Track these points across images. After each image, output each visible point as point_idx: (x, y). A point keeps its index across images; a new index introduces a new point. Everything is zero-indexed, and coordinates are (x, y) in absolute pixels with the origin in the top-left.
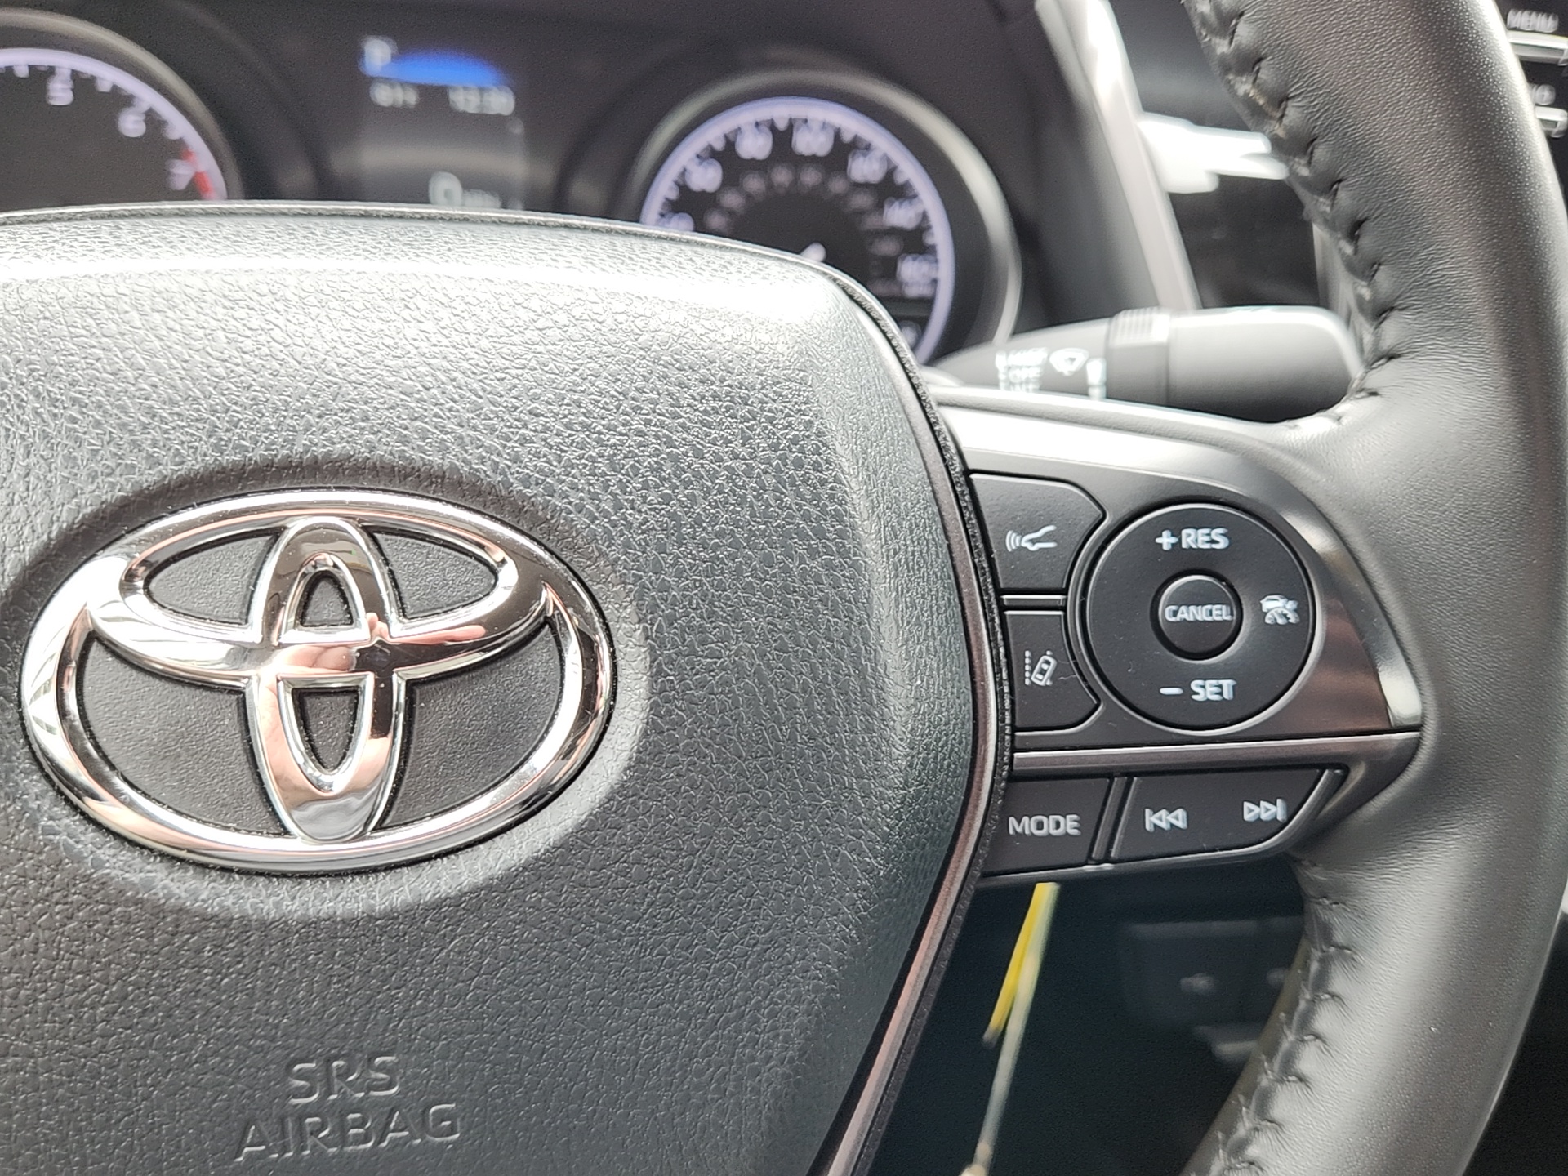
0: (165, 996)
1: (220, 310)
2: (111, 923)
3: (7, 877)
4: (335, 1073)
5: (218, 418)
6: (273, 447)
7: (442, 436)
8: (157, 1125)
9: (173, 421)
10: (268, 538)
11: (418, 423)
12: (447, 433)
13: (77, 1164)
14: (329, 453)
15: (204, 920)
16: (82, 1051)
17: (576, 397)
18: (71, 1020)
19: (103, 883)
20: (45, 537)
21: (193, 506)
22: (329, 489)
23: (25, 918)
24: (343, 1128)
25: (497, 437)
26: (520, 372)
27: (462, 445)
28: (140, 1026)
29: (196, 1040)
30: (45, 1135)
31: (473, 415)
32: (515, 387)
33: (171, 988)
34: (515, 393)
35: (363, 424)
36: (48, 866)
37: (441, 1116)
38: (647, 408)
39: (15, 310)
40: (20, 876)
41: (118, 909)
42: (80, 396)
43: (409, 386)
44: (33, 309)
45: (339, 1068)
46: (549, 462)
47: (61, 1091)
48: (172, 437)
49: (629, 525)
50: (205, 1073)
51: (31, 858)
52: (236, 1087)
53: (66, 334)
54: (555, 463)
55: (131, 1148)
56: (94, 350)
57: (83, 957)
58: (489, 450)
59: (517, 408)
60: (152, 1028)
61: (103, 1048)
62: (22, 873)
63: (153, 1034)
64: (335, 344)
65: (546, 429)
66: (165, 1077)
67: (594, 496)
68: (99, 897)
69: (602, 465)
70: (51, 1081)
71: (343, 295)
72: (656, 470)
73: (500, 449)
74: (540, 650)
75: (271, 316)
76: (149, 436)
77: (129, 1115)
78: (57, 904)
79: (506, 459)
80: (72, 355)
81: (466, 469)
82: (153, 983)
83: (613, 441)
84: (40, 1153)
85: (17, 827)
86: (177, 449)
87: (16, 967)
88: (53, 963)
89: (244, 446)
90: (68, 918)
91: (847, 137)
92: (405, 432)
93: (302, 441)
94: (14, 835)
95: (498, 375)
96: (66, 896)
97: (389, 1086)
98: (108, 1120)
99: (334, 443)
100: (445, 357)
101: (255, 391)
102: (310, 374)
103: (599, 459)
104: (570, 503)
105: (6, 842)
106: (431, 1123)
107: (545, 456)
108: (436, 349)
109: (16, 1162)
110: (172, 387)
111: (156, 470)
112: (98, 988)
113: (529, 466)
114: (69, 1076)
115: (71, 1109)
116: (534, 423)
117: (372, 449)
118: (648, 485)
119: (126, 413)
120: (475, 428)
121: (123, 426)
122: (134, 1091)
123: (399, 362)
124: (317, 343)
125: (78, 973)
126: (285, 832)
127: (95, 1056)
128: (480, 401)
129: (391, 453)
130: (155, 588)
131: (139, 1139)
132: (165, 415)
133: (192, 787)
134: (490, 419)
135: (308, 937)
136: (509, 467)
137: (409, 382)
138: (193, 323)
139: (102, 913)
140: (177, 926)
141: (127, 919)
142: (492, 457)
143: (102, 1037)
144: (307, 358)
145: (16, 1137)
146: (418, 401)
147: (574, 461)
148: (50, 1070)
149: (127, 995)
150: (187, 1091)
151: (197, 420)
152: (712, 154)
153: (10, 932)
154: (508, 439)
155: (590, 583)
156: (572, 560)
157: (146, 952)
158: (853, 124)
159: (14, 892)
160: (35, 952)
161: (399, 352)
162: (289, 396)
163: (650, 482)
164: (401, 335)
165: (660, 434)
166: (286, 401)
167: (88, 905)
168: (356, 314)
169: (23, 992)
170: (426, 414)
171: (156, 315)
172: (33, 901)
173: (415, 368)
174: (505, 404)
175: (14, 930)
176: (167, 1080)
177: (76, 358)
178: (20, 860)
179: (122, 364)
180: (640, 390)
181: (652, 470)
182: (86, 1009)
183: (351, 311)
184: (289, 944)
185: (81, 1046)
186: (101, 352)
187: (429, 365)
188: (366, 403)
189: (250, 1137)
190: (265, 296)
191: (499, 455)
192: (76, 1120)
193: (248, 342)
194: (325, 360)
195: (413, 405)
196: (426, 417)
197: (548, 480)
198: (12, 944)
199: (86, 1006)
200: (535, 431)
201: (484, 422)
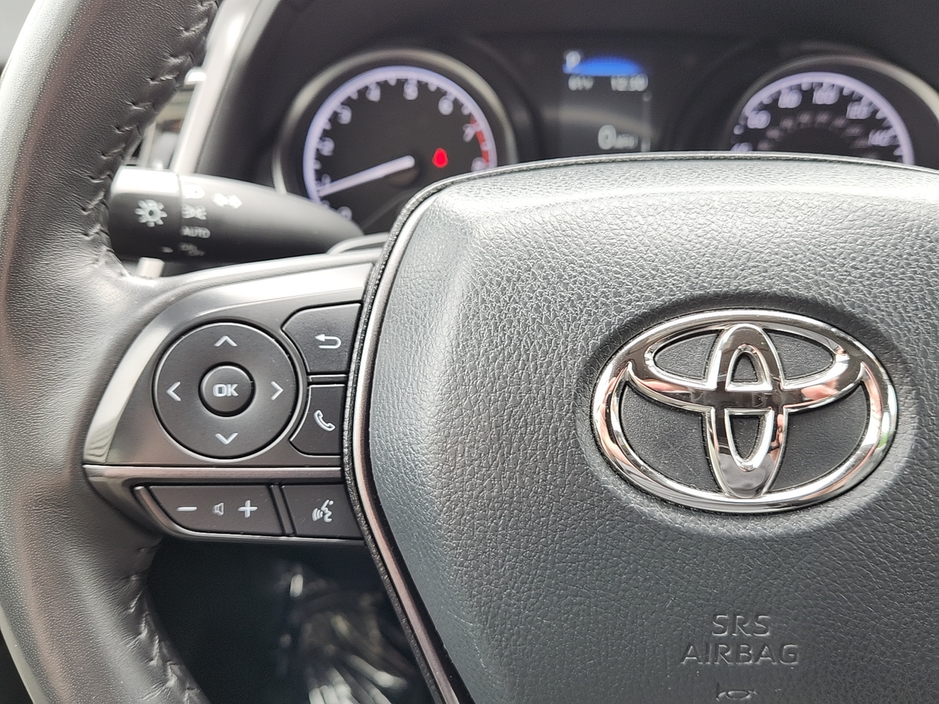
0: (656, 573)
1: (681, 214)
2: (633, 532)
3: (585, 505)
4: (737, 621)
5: (690, 271)
6: (720, 287)
7: (806, 280)
8: (645, 640)
9: (668, 273)
10: (714, 335)
11: (793, 274)
12: (809, 279)
13: (603, 655)
14: (747, 291)
15: (680, 534)
16: (613, 597)
17: (875, 258)
18: (609, 580)
19: (631, 511)
20: (607, 333)
21: (677, 317)
22: (746, 309)
23: (592, 526)
24: (737, 652)
25: (836, 281)
26: (843, 245)
27: (818, 285)
28: (642, 587)
29: (669, 598)
30: (590, 639)
31: (821, 269)
32: (842, 253)
33: (659, 569)
34: (842, 256)
35: (764, 274)
36: (605, 501)
37: (790, 651)
38: (914, 264)
39: (581, 216)
40: (591, 505)
41: (637, 526)
42: (619, 260)
43: (786, 253)
44: (590, 216)
45: (740, 619)
46: (864, 295)
47: (600, 617)
48: (668, 281)
49: (909, 331)
50: (672, 615)
51: (597, 496)
52: (686, 624)
53: (608, 228)
54: (868, 296)
55: (631, 650)
56: (622, 237)
57: (618, 549)
58: (832, 288)
59: (845, 265)
60: (648, 588)
61: (623, 597)
62: (592, 503)
63: (648, 592)
64: (744, 231)
65: (861, 276)
66: (652, 615)
67: (890, 314)
68: (628, 518)
69: (893, 297)
70: (597, 611)
71: (743, 204)
72: (922, 299)
73: (838, 288)
74: (857, 399)
75: (709, 217)
76: (657, 281)
77: (631, 633)
78: (608, 520)
79: (841, 293)
80: (612, 239)
81: (820, 298)
82: (650, 565)
83: (897, 283)
84: (586, 648)
85: (591, 480)
86: (671, 288)
87: (585, 551)
88: (603, 551)
89: (704, 286)
90: (613, 528)
91: (846, 92)
92: (787, 279)
93: (735, 283)
94: (590, 484)
95: (833, 247)
96: (612, 517)
97: (765, 632)
98: (621, 634)
99: (750, 285)
100: (803, 237)
101: (707, 257)
102: (734, 248)
103: (891, 293)
104: (877, 318)
105: (586, 487)
106: (784, 654)
107: (862, 291)
108: (797, 233)
109: (574, 652)
110: (665, 255)
111: (662, 298)
112: (624, 565)
113: (855, 297)
114: (605, 610)
115: (604, 627)
116: (855, 273)
117: (771, 287)
118: (918, 308)
119: (644, 269)
120: (824, 276)
121: (642, 276)
122: (635, 620)
123: (778, 240)
124: (734, 230)
125: (615, 557)
126: (719, 490)
127: (619, 600)
128: (825, 261)
129: (780, 290)
130: (658, 360)
131: (635, 647)
132: (663, 270)
133: (674, 464)
134: (831, 271)
135: (731, 547)
136: (843, 297)
137: (786, 251)
138: (670, 221)
139: (629, 527)
140: (666, 536)
141: (641, 531)
142: (834, 292)
143: (623, 591)
144: (731, 239)
145: (576, 638)
146: (793, 261)
147: (878, 294)
148: (596, 606)
149: (638, 570)
150: (662, 624)
151: (680, 273)
152: (763, 107)
153: (584, 533)
154: (842, 282)
155: (885, 363)
156: (875, 350)
157: (649, 549)
158: (850, 85)
159: (588, 513)
160: (596, 544)
161: (778, 235)
162: (725, 259)
163: (919, 306)
164: (777, 226)
165: (923, 279)
166: (723, 262)
167: (623, 522)
168: (752, 215)
169: (588, 564)
170: (797, 268)
171: (650, 217)
172: (596, 518)
173: (788, 243)
174: (838, 263)
175: (586, 532)
176: (652, 617)
177: (614, 241)
178: (592, 497)
179: (638, 243)
180: (910, 254)
181: (920, 299)
182: (617, 576)
183: (749, 214)
184: (721, 550)
185: (613, 595)
186: (626, 237)
187: (795, 241)
188: (765, 263)
189: (689, 652)
190: (704, 206)
191: (838, 291)
192: (606, 633)
193: (700, 231)
194: (740, 240)
195: (789, 263)
196: (797, 270)
197: (865, 305)
198: (585, 539)
199: (617, 574)
200: (855, 277)
201: (828, 273)
